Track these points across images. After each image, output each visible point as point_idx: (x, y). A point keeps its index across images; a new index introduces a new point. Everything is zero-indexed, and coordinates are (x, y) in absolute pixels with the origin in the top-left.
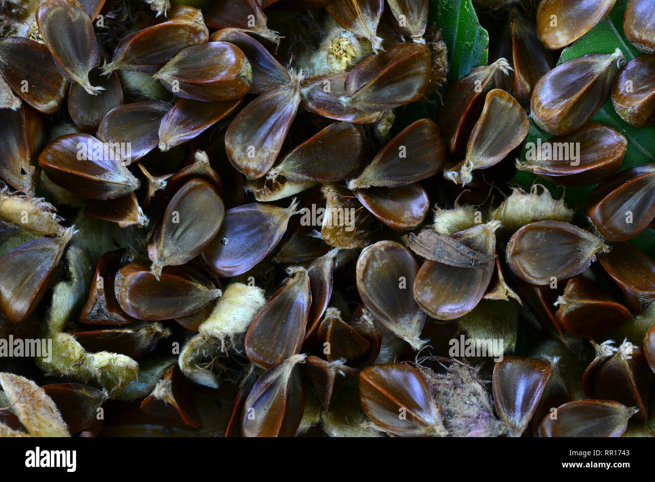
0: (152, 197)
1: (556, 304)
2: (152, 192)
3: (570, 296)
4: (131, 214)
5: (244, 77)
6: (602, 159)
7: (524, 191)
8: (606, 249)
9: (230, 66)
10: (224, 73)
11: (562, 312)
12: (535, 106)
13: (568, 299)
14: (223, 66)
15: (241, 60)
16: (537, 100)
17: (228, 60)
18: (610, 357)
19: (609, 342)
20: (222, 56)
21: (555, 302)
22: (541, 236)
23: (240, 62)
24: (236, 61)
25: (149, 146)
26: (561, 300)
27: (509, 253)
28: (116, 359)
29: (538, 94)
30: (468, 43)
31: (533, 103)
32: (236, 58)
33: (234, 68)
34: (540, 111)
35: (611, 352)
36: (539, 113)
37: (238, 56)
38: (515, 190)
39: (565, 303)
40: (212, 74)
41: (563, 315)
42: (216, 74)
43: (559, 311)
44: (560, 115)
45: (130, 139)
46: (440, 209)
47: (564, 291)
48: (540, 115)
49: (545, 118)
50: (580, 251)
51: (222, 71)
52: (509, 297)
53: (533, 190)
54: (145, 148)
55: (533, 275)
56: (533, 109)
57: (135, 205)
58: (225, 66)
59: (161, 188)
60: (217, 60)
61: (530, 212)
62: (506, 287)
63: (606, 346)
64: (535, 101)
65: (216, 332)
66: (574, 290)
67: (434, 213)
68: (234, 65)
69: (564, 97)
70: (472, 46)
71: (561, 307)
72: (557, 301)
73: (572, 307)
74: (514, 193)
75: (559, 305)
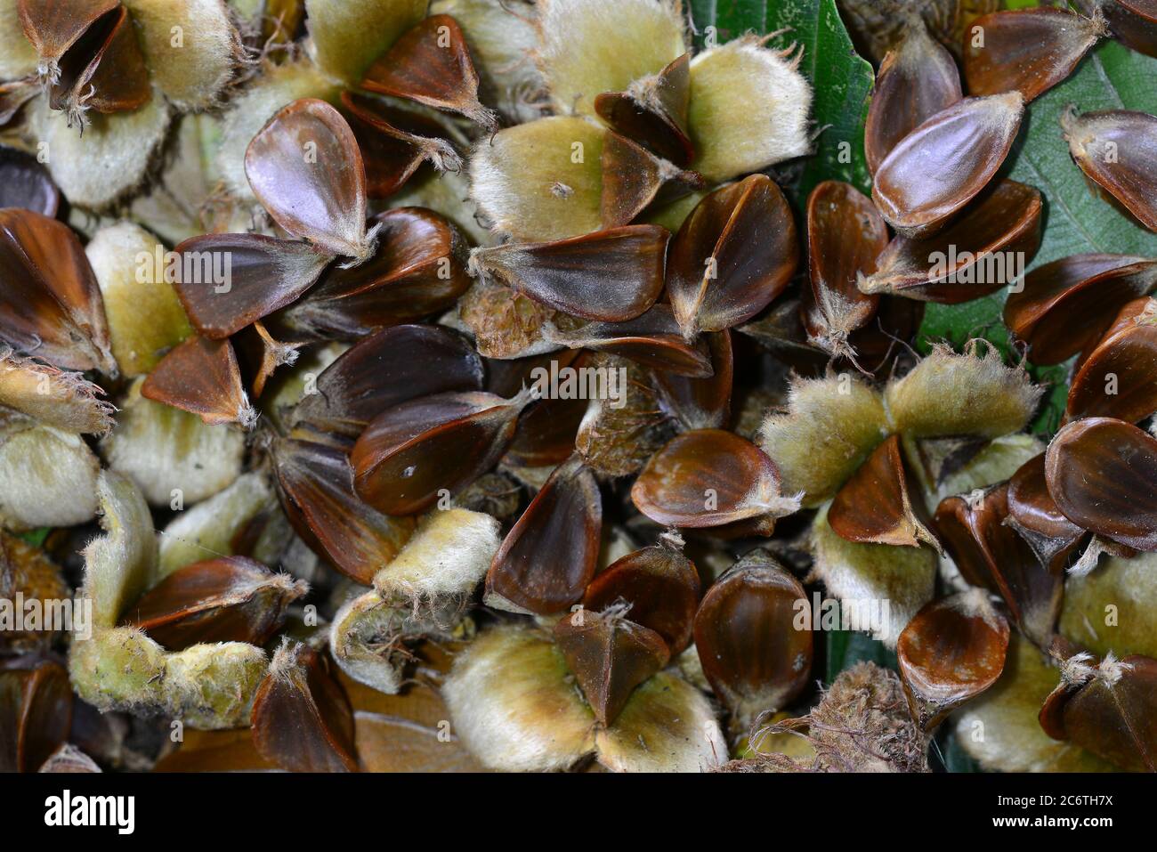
0: (268, 377)
2: (269, 367)
4: (227, 403)
7: (952, 350)
28: (223, 652)
30: (836, 87)
38: (937, 347)
46: (799, 377)
52: (920, 541)
53: (970, 348)
57: (235, 387)
59: (286, 362)
62: (915, 522)
65: (406, 586)
67: (788, 386)
70: (845, 94)
74: (934, 353)
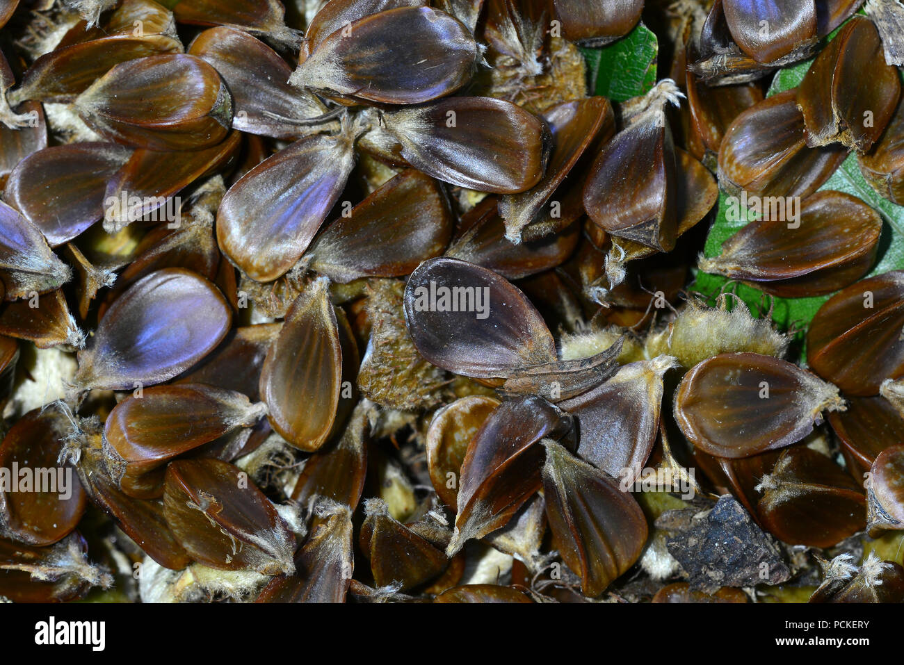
0: (92, 300)
1: (758, 488)
2: (91, 291)
3: (783, 477)
4: (57, 328)
5: (218, 114)
6: (841, 250)
7: (705, 305)
8: (839, 404)
9: (197, 97)
10: (185, 111)
11: (767, 503)
12: (726, 159)
13: (779, 481)
14: (184, 96)
15: (214, 86)
16: (730, 150)
17: (192, 86)
18: (847, 582)
19: (845, 556)
20: (183, 80)
21: (756, 485)
22: (734, 377)
23: (211, 91)
24: (205, 89)
25: (89, 217)
26: (766, 482)
27: (680, 402)
29: (731, 141)
31: (723, 154)
32: (206, 83)
33: (202, 101)
34: (733, 168)
35: (847, 573)
36: (731, 172)
37: (208, 80)
38: (691, 303)
39: (772, 486)
40: (165, 110)
41: (770, 507)
42: (173, 111)
43: (764, 500)
44: (766, 176)
45: (57, 205)
47: (773, 467)
48: (732, 175)
49: (741, 181)
50: (796, 405)
51: (182, 106)
53: (720, 303)
54: (82, 220)
55: (717, 441)
56: (722, 165)
57: (63, 312)
58: (187, 97)
59: (106, 284)
60: (173, 86)
61: (714, 338)
62: (675, 465)
63: (840, 563)
64: (726, 152)
66: (789, 467)
68: (201, 96)
69: (775, 148)
71: (767, 493)
72: (760, 483)
73: (785, 495)
74: (688, 307)
75: (763, 489)
